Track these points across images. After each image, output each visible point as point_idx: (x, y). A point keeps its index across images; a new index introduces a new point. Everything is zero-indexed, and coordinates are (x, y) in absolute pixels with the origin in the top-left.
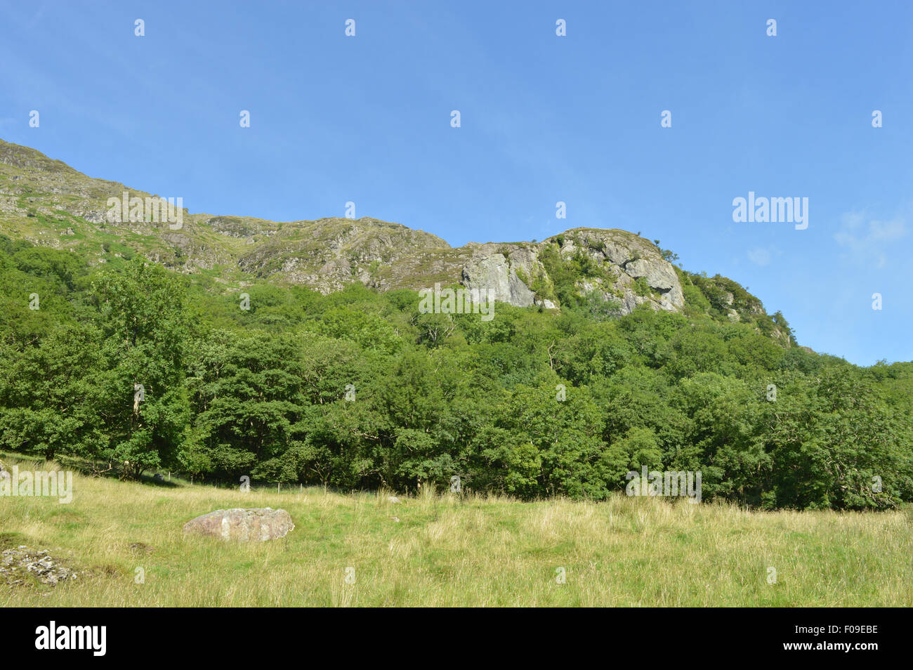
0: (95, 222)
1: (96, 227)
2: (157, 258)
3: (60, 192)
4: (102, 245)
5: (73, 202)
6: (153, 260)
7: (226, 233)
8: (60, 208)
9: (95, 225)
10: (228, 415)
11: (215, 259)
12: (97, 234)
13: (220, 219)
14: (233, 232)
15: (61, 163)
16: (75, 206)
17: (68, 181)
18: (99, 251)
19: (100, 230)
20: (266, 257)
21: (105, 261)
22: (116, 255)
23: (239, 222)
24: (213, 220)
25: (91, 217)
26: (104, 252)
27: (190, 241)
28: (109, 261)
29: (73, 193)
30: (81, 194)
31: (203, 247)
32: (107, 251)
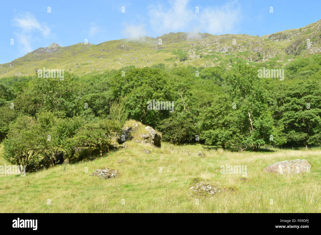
0: (224, 52)
1: (225, 54)
2: (251, 59)
3: (209, 45)
4: (229, 60)
5: (214, 47)
6: (250, 60)
7: (277, 40)
8: (210, 51)
9: (224, 53)
10: (290, 119)
11: (275, 53)
12: (226, 57)
13: (273, 35)
14: (280, 39)
15: (206, 34)
16: (215, 49)
17: (211, 40)
18: (228, 63)
19: (227, 55)
20: (297, 46)
21: (232, 66)
22: (235, 63)
23: (282, 34)
24: (270, 37)
25: (222, 51)
26: (230, 63)
27: (263, 48)
28: (233, 66)
29: (213, 44)
30: (217, 43)
31: (268, 49)
32: (231, 62)
